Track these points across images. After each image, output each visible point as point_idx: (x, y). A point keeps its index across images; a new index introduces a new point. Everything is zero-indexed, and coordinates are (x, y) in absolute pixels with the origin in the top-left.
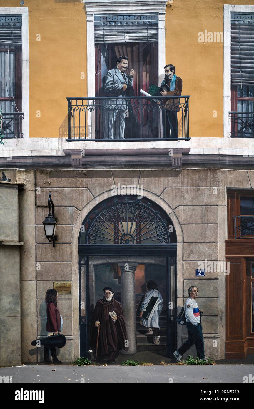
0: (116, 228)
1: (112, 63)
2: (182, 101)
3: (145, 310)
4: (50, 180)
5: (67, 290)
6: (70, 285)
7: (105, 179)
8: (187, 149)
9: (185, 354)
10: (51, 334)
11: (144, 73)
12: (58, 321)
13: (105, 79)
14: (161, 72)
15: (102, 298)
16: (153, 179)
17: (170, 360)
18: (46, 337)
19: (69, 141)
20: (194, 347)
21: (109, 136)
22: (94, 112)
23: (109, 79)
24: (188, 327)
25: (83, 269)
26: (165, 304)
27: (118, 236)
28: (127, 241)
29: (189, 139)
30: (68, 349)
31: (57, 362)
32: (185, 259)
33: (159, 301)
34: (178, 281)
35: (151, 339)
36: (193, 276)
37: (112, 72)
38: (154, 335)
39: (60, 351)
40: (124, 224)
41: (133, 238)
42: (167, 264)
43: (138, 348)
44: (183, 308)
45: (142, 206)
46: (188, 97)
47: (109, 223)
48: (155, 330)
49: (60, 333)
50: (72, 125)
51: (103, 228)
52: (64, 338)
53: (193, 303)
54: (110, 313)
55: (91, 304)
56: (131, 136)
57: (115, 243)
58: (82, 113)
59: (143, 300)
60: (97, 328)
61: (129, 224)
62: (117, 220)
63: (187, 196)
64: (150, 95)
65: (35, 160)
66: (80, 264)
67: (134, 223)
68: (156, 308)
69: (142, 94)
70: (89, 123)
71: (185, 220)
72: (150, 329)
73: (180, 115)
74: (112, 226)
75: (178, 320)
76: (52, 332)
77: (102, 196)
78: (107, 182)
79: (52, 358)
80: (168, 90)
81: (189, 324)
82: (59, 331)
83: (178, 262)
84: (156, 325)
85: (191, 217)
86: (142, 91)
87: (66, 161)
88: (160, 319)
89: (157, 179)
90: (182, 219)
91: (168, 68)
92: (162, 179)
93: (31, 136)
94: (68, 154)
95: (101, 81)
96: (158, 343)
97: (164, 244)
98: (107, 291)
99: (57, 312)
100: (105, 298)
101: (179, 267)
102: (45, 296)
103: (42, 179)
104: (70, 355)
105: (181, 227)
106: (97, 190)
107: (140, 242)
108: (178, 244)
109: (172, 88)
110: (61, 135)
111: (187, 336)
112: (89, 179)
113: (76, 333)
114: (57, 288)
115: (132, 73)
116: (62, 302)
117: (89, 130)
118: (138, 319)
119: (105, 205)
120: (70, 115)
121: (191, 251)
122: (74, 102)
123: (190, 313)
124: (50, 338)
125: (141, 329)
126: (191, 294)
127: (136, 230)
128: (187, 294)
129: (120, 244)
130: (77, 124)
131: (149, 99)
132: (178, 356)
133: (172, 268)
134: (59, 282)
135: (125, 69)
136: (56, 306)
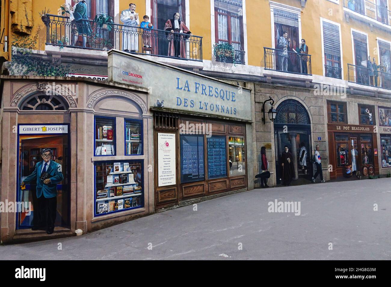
0: (288, 116)
1: (282, 34)
2: (308, 57)
3: (301, 157)
4: (261, 89)
5: (269, 147)
6: (271, 144)
7: (283, 91)
8: (311, 80)
9: (316, 179)
10: (264, 171)
11: (294, 41)
12: (267, 164)
13: (279, 41)
14: (300, 42)
15: (284, 151)
16: (301, 92)
17: (311, 182)
18: (261, 173)
19: (265, 69)
20: (319, 175)
21: (281, 70)
22: (275, 56)
23: (280, 41)
24: (317, 165)
25: (276, 136)
26: (308, 154)
27: (289, 119)
28: (293, 122)
29: (312, 75)
30: (271, 179)
31: (267, 187)
32: (314, 132)
33: (306, 152)
34: (312, 142)
35: (303, 171)
36: (317, 140)
37: (281, 37)
38: (304, 169)
39: (268, 180)
40: (291, 113)
41: (294, 121)
42: (308, 134)
43: (299, 176)
44: (314, 156)
45: (297, 105)
46: (311, 56)
47: (285, 113)
48: (305, 166)
49: (268, 170)
50: (266, 61)
51: (283, 115)
52: (270, 173)
53: (318, 153)
54: (288, 159)
55: (280, 154)
56: (290, 71)
57: (288, 123)
58: (270, 55)
59: (300, 152)
60: (283, 167)
61: (293, 114)
62: (288, 111)
63: (313, 102)
64: (297, 52)
65: (251, 77)
66: (275, 133)
67: (295, 114)
68: (305, 156)
69: (293, 51)
70: (273, 62)
71: (313, 113)
72: (303, 166)
73: (308, 63)
74: (287, 114)
75: (313, 162)
76: (264, 170)
77: (282, 99)
78: (284, 93)
79: (264, 184)
80: (303, 51)
81: (317, 163)
82: (267, 170)
83: (312, 133)
84: (305, 165)
85: (315, 112)
86: (293, 49)
87: (264, 79)
88: (307, 161)
89: (302, 93)
90: (312, 112)
91: (303, 40)
92: (304, 93)
93: (249, 64)
94: (265, 76)
95: (277, 41)
96: (306, 174)
97: (306, 124)
98: (286, 148)
99: (266, 159)
100: (285, 151)
101: (312, 136)
102: (260, 150)
103: (258, 88)
104: (272, 182)
105: (312, 116)
106: (280, 96)
107: (297, 123)
108: (311, 125)
109: (305, 50)
110: (262, 66)
111: (316, 169)
112: (277, 90)
113: (274, 170)
114: (265, 146)
115: (289, 40)
116: (268, 154)
117: (273, 65)
118: (298, 162)
119: (283, 104)
120: (265, 56)
121: (316, 128)
122: (266, 50)
123: (317, 158)
124: (263, 173)
125: (300, 167)
126: (317, 149)
127: (296, 117)
128: (315, 149)
129: (290, 124)
130: (268, 61)
131: (296, 54)
132: (314, 179)
133: (310, 136)
134: (267, 143)
135: (287, 38)
136: (265, 156)
